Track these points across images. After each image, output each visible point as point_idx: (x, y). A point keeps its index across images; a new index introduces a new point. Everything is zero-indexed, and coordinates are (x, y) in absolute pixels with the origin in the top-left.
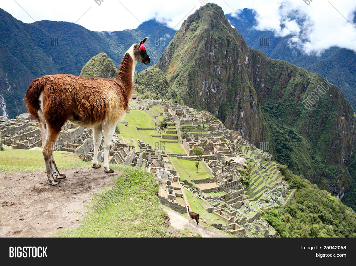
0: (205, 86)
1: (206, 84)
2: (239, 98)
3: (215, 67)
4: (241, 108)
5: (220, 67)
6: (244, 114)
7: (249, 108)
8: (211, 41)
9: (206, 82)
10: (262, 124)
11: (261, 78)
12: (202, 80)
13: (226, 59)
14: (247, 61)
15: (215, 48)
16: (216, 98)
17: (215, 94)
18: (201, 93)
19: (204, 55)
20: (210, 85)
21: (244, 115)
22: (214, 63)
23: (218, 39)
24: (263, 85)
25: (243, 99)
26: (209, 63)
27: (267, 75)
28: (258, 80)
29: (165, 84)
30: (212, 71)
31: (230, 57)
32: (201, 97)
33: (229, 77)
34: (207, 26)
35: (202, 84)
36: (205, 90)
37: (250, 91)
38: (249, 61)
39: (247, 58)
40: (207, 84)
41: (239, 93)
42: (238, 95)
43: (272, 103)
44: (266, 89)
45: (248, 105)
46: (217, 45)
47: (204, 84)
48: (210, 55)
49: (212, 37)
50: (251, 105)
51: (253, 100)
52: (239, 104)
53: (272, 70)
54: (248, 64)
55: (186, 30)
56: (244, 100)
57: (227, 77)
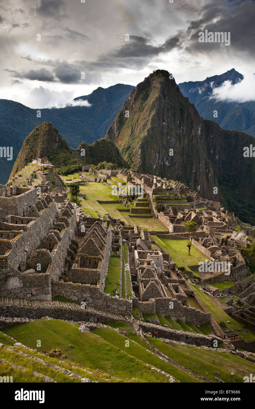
0: (159, 158)
1: (159, 157)
2: (195, 171)
3: (169, 137)
4: (197, 181)
5: (173, 138)
6: (200, 187)
7: (205, 181)
8: (163, 110)
9: (160, 155)
10: (220, 198)
11: (215, 149)
12: (156, 153)
13: (180, 130)
14: (199, 132)
15: (168, 117)
16: (170, 172)
17: (169, 167)
18: (155, 166)
19: (156, 125)
20: (164, 158)
21: (200, 189)
22: (167, 133)
23: (170, 108)
24: (217, 157)
25: (199, 171)
26: (162, 133)
27: (221, 146)
28: (212, 152)
29: (118, 156)
30: (165, 142)
31: (183, 127)
32: (154, 170)
33: (183, 148)
34: (158, 94)
35: (156, 157)
36: (158, 163)
37: (206, 163)
38: (201, 131)
39: (200, 129)
40: (161, 156)
41: (194, 165)
42: (194, 168)
43: (228, 176)
44: (221, 161)
45: (204, 177)
46: (170, 115)
47: (158, 156)
48: (163, 125)
49: (164, 106)
50: (207, 178)
51: (209, 172)
52: (195, 177)
53: (226, 140)
54: (201, 135)
55: (135, 100)
56: (200, 173)
57: (181, 148)
